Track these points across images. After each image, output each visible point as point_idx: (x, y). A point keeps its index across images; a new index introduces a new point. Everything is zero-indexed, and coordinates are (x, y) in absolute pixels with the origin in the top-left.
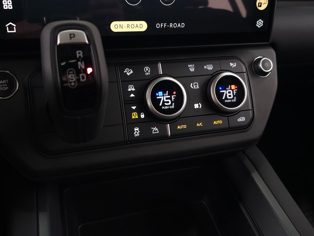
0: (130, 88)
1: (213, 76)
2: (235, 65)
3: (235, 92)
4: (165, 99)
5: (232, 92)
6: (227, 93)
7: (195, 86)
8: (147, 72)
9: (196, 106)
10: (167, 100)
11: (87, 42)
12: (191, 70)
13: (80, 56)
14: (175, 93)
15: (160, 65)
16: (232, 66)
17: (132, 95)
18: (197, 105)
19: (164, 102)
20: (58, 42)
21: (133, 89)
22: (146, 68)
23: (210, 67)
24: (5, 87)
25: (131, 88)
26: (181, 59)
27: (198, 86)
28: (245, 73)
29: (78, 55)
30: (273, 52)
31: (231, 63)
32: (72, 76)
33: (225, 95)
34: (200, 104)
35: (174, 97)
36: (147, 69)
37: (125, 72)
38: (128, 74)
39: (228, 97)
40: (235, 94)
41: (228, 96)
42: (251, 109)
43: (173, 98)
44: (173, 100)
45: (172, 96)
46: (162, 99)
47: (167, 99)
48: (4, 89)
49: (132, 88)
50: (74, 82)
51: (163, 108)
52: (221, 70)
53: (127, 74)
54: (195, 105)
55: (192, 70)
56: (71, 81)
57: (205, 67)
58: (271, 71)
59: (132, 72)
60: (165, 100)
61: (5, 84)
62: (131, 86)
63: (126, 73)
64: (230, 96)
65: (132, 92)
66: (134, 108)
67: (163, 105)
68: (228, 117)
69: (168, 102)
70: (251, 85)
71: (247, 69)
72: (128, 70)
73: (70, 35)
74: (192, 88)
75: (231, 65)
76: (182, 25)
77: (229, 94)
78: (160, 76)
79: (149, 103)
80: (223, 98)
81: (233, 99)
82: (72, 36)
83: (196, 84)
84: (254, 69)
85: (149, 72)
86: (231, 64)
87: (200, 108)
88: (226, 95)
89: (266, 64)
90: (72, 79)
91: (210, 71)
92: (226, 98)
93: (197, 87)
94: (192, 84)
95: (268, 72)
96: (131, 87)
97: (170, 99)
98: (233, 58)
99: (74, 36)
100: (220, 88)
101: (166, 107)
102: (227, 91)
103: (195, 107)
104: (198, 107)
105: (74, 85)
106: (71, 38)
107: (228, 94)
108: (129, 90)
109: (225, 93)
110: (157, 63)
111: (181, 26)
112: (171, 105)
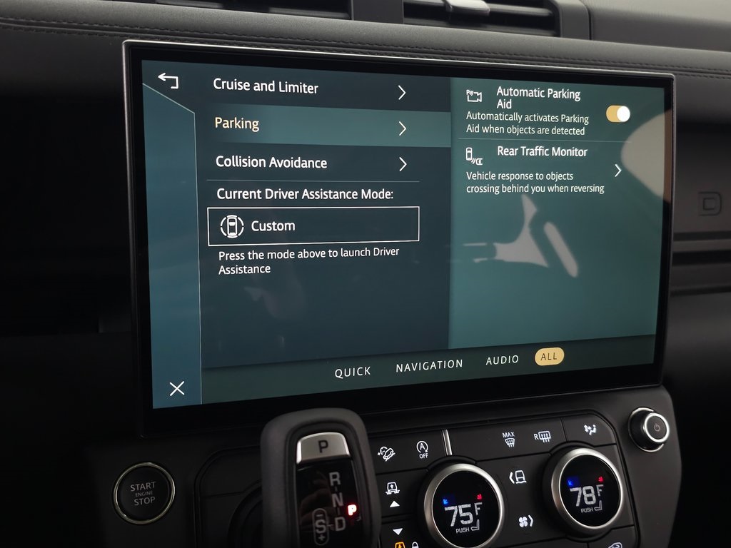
0: (390, 488)
1: (552, 456)
2: (595, 429)
3: (599, 491)
4: (461, 511)
5: (593, 491)
6: (584, 493)
7: (518, 478)
8: (423, 451)
9: (523, 522)
10: (465, 514)
11: (348, 452)
12: (508, 444)
13: (335, 483)
14: (479, 497)
16: (589, 431)
17: (394, 504)
18: (525, 518)
19: (459, 518)
20: (299, 459)
21: (397, 491)
22: (420, 444)
23: (545, 437)
24: (149, 496)
25: (392, 490)
26: (486, 421)
27: (524, 478)
28: (615, 446)
29: (332, 480)
30: (665, 396)
31: (585, 426)
32: (321, 524)
33: (579, 497)
34: (529, 516)
35: (478, 506)
36: (422, 445)
37: (379, 454)
38: (386, 458)
39: (587, 503)
40: (599, 495)
41: (586, 499)
42: (632, 523)
43: (477, 509)
44: (477, 514)
45: (476, 504)
46: (456, 512)
47: (464, 510)
48: (147, 501)
49: (394, 488)
50: (325, 534)
51: (458, 530)
52: (567, 442)
53: (384, 458)
54: (520, 520)
55: (511, 443)
56: (318, 532)
57: (536, 436)
58: (664, 443)
59: (392, 454)
60: (462, 514)
61: (149, 490)
62: (391, 484)
63: (382, 456)
64: (590, 499)
65: (393, 497)
66: (398, 531)
67: (458, 525)
68: (588, 542)
69: (467, 518)
70: (629, 471)
71: (619, 437)
72: (386, 450)
73: (320, 442)
74: (513, 482)
75: (587, 430)
77: (588, 495)
78: (447, 459)
79: (429, 515)
80: (578, 505)
81: (597, 504)
82: (323, 444)
83: (520, 475)
84: (632, 434)
85: (426, 451)
86: (587, 428)
87: (531, 525)
88: (583, 496)
89: (657, 425)
90: (321, 529)
91: (547, 444)
92: (583, 505)
93: (521, 480)
94: (511, 474)
95: (660, 444)
96: (392, 486)
97: (472, 510)
98: (588, 414)
99: (327, 446)
100: (570, 484)
101: (465, 530)
102: (584, 488)
103: (521, 525)
104: (526, 524)
105: (325, 540)
106: (321, 448)
107: (586, 496)
108: (389, 492)
109: (580, 493)
110: (439, 431)
112: (474, 524)
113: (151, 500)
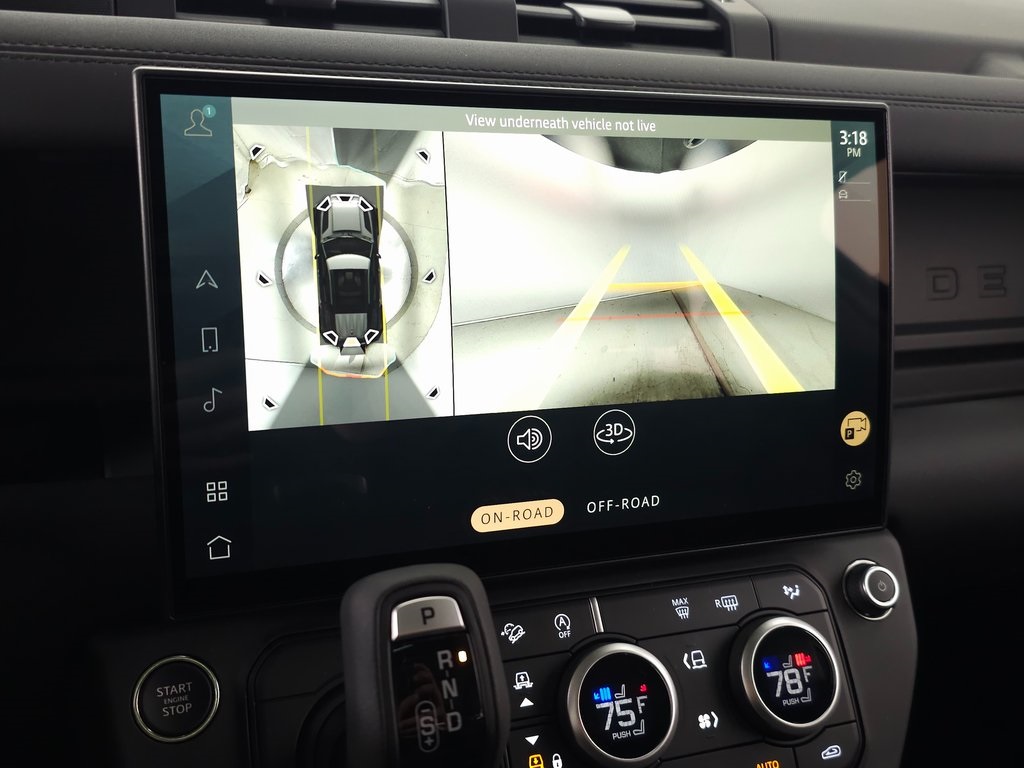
0: (519, 681)
1: (741, 629)
2: (798, 591)
3: (807, 675)
4: (618, 709)
5: (798, 675)
6: (787, 678)
7: (696, 661)
8: (564, 628)
9: (704, 721)
10: (624, 713)
11: (462, 623)
12: (680, 615)
13: (446, 665)
14: (643, 688)
15: (596, 605)
16: (790, 593)
17: (526, 703)
18: (707, 716)
19: (616, 718)
20: (395, 634)
21: (529, 685)
22: (559, 618)
23: (730, 604)
24: (184, 703)
25: (523, 682)
26: (649, 584)
27: (703, 660)
28: (826, 613)
29: (441, 662)
30: (892, 543)
31: (785, 588)
32: (426, 722)
33: (780, 684)
34: (713, 713)
35: (642, 701)
36: (561, 619)
37: (503, 634)
38: (513, 639)
39: (791, 691)
40: (807, 680)
41: (788, 687)
42: (853, 718)
43: (640, 705)
44: (641, 711)
45: (639, 699)
46: (611, 710)
47: (623, 707)
48: (180, 709)
49: (525, 680)
50: (433, 737)
51: (615, 736)
52: (761, 610)
53: (510, 638)
54: (701, 718)
55: (684, 614)
56: (424, 733)
57: (718, 604)
58: (893, 606)
59: (521, 633)
60: (620, 713)
61: (182, 694)
62: (521, 675)
63: (506, 637)
64: (795, 686)
65: (524, 693)
66: (532, 740)
67: (615, 727)
68: (793, 746)
69: (627, 718)
70: (846, 647)
71: (832, 602)
72: (512, 628)
73: (423, 610)
74: (689, 667)
75: (787, 593)
76: (655, 501)
77: (792, 681)
78: (598, 637)
79: (575, 717)
80: (778, 695)
81: (804, 693)
82: (428, 613)
83: (697, 656)
84: (849, 597)
85: (568, 628)
86: (787, 590)
87: (715, 725)
88: (784, 683)
89: (881, 583)
90: (428, 729)
91: (733, 612)
92: (785, 695)
93: (699, 664)
94: (686, 655)
95: (887, 608)
96: (522, 678)
97: (633, 707)
98: (789, 570)
99: (433, 615)
100: (767, 666)
101: (625, 735)
102: (786, 672)
103: (702, 726)
104: (709, 725)
105: (433, 744)
106: (425, 618)
107: (789, 682)
108: (518, 686)
109: (781, 679)
110: (584, 600)
111: (650, 504)
112: (637, 726)
113: (187, 708)
